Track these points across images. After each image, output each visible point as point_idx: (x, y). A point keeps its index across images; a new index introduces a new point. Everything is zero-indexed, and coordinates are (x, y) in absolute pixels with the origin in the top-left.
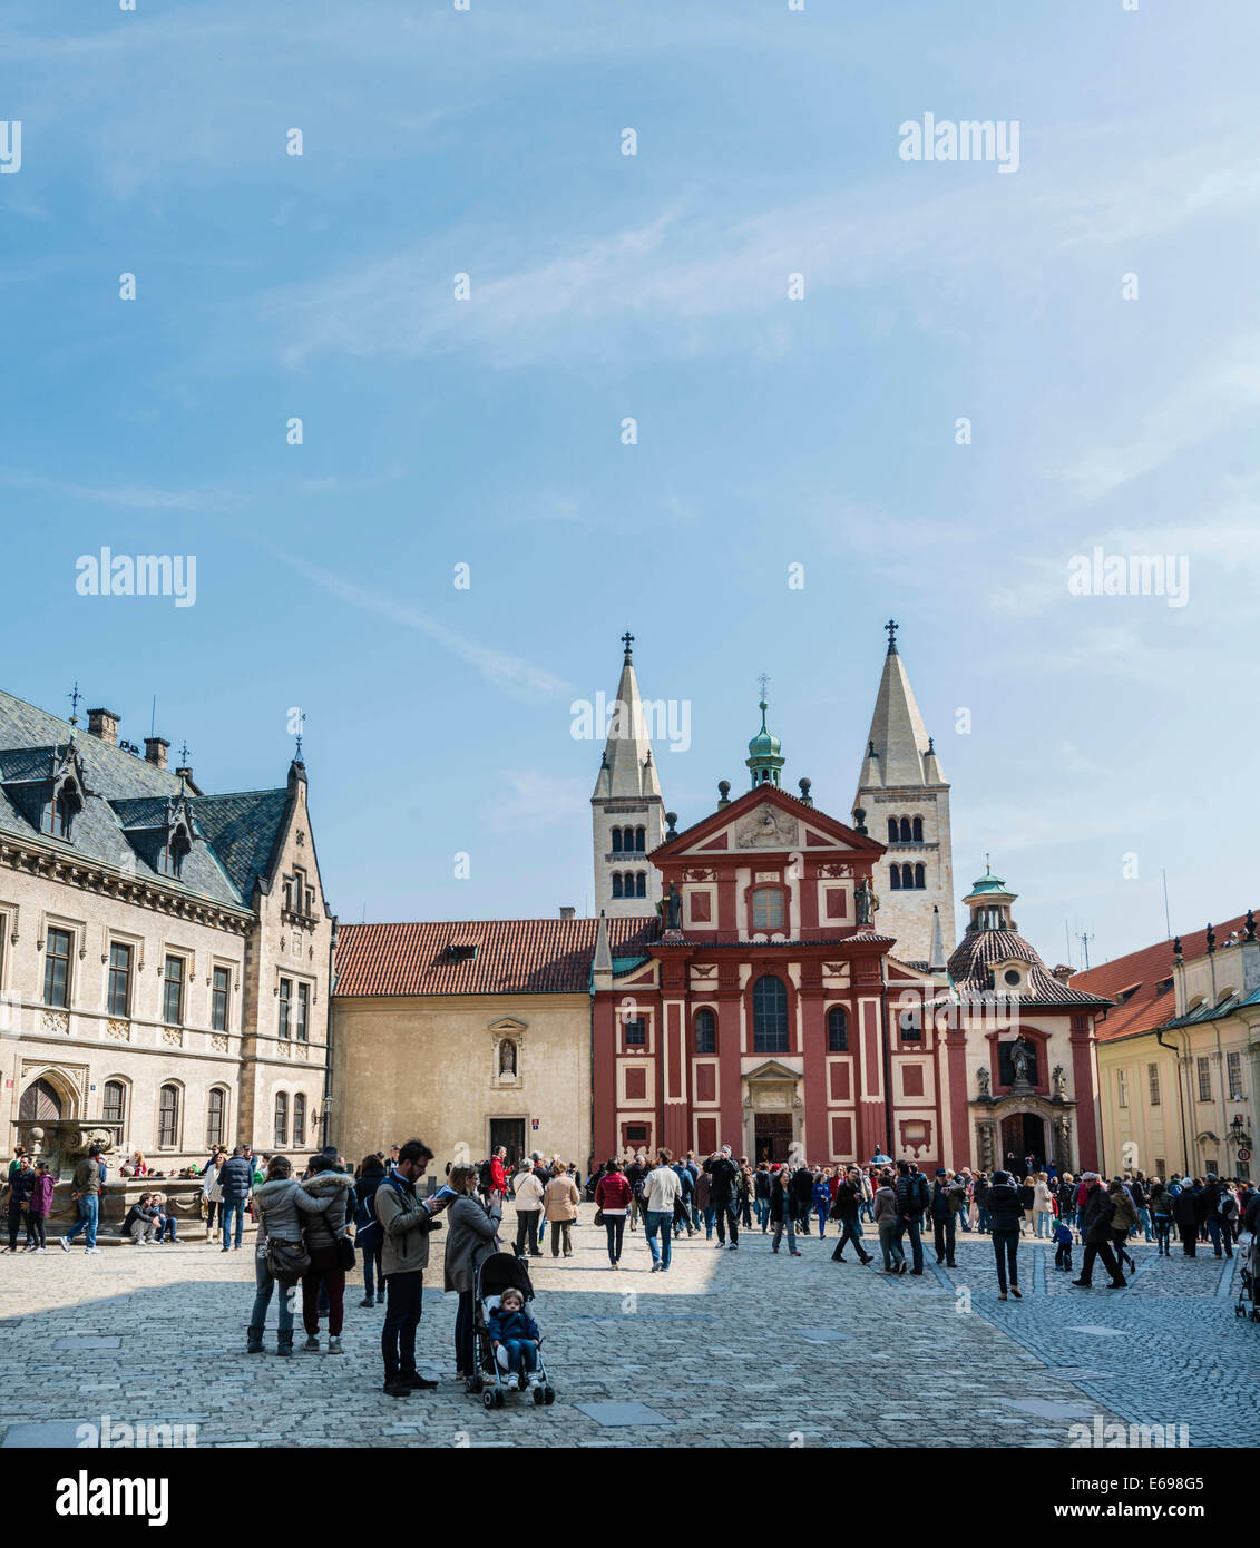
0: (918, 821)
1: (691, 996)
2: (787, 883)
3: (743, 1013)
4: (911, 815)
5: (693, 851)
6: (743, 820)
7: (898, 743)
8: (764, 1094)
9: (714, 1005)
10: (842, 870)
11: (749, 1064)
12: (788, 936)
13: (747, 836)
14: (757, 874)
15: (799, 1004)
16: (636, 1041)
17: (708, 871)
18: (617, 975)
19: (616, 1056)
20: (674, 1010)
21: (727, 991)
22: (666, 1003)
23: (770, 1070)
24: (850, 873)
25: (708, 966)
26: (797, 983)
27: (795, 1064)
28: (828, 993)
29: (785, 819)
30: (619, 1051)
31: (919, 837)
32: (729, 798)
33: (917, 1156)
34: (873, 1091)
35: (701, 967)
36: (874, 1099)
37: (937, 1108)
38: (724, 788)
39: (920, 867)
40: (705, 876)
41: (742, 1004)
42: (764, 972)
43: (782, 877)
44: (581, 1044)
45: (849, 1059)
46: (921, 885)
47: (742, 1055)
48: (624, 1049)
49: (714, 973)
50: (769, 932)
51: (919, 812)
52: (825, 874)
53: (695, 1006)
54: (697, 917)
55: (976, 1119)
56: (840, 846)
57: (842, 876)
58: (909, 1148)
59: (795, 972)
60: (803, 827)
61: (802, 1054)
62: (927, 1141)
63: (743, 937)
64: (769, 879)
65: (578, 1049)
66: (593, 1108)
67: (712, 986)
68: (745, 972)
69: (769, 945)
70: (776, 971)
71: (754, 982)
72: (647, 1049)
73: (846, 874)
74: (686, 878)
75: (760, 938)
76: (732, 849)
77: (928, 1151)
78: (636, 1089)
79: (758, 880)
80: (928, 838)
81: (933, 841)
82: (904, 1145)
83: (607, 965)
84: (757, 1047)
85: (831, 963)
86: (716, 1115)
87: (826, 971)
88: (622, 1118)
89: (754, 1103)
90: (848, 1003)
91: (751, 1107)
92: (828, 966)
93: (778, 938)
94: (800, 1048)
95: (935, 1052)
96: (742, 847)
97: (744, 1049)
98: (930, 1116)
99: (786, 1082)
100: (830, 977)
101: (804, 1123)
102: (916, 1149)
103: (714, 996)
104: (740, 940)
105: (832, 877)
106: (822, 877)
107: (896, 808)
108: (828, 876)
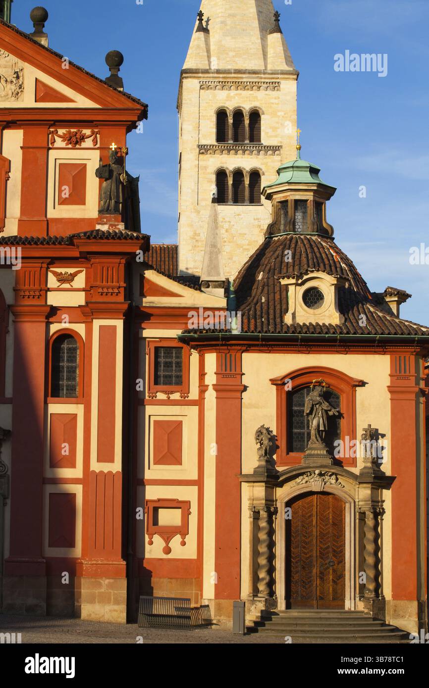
0: (255, 116)
2: (5, 152)
4: (247, 107)
10: (83, 138)
12: (2, 228)
15: (11, 328)
24: (95, 142)
26: (9, 298)
27: (2, 414)
28: (53, 313)
31: (255, 136)
33: (168, 550)
34: (105, 455)
36: (106, 467)
37: (199, 483)
39: (255, 175)
45: (77, 410)
46: (255, 198)
51: (256, 104)
52: (59, 142)
56: (82, 102)
57: (84, 145)
58: (159, 539)
60: (32, 75)
61: (12, 402)
62: (183, 530)
73: (88, 143)
77: (183, 544)
82: (151, 535)
85: (59, 270)
87: (52, 281)
90: (80, 329)
92: (55, 273)
94: (9, 392)
95: (200, 403)
98: (189, 494)
100: (58, 290)
102: (167, 540)
105: (70, 146)
106: (56, 145)
107: (229, 98)
108: (63, 145)
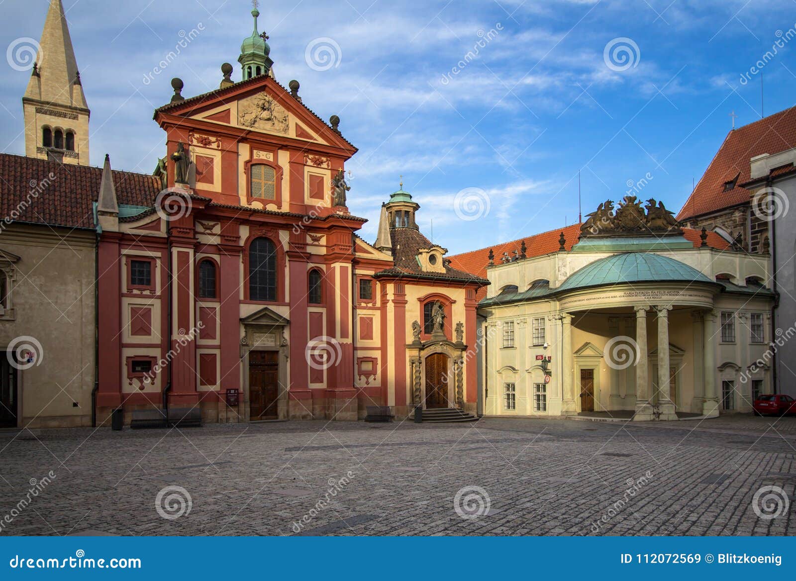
1: (198, 247)
2: (280, 163)
3: (242, 266)
5: (199, 117)
6: (244, 102)
8: (257, 335)
9: (217, 258)
10: (322, 162)
11: (247, 310)
12: (280, 207)
13: (248, 117)
14: (255, 152)
15: (287, 264)
16: (141, 282)
17: (213, 139)
18: (123, 220)
19: (121, 295)
20: (183, 257)
21: (229, 247)
22: (175, 251)
23: (264, 314)
24: (328, 165)
25: (211, 223)
26: (286, 248)
27: (284, 312)
28: (309, 257)
29: (278, 110)
30: (124, 290)
32: (232, 78)
33: (367, 383)
34: (344, 334)
35: (206, 223)
36: (345, 341)
37: (383, 349)
38: (227, 69)
40: (210, 143)
41: (241, 260)
42: (259, 234)
43: (276, 157)
44: (84, 281)
45: (323, 311)
47: (241, 302)
48: (130, 290)
49: (217, 229)
50: (265, 202)
52: (309, 163)
53: (200, 256)
54: (203, 178)
55: (410, 357)
56: (321, 141)
57: (322, 166)
58: (363, 377)
59: (284, 237)
60: (293, 120)
61: (289, 305)
62: (374, 372)
63: (244, 203)
64: (264, 158)
65: (81, 285)
66: (97, 342)
67: (215, 240)
68: (244, 232)
69: (264, 213)
70: (270, 235)
71: (253, 242)
72: (153, 291)
73: (325, 165)
74: (193, 141)
75: (257, 205)
76: (233, 123)
77: (375, 379)
78: (141, 326)
79: (255, 157)
82: (360, 375)
83: (114, 208)
84: (253, 295)
85: (312, 234)
86: (217, 352)
87: (309, 240)
88: (128, 352)
89: (250, 343)
90: (324, 267)
91: (247, 345)
92: (311, 236)
93: (271, 208)
94: (287, 300)
95: (381, 309)
96: (241, 124)
97: (242, 297)
98: (377, 354)
99: (276, 326)
100: (312, 245)
101: (289, 360)
102: (367, 378)
103: (218, 249)
104: (241, 204)
105: (315, 165)
106: (308, 164)
108: (312, 164)
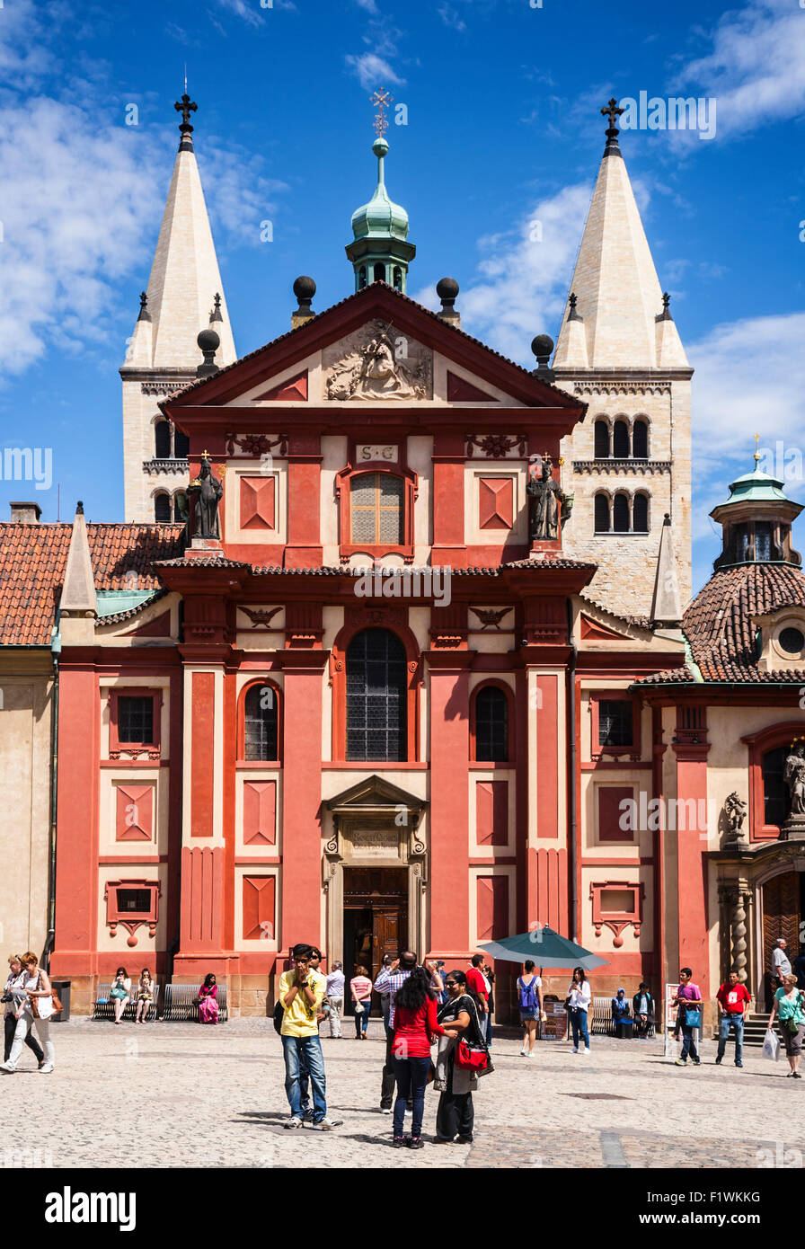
0: (642, 425)
1: (235, 661)
2: (411, 463)
3: (326, 692)
4: (631, 414)
5: (245, 401)
6: (335, 350)
7: (614, 299)
8: (361, 834)
9: (278, 678)
10: (507, 447)
11: (334, 783)
12: (409, 560)
13: (345, 380)
14: (359, 448)
15: (426, 679)
16: (135, 737)
17: (272, 438)
18: (102, 622)
19: (99, 765)
20: (204, 685)
21: (302, 653)
22: (189, 674)
23: (370, 790)
24: (521, 452)
25: (268, 609)
26: (423, 644)
27: (415, 783)
28: (476, 660)
29: (410, 351)
30: (105, 755)
31: (642, 449)
32: (312, 308)
34: (547, 829)
36: (548, 844)
37: (654, 861)
38: (304, 292)
39: (643, 498)
40: (266, 447)
41: (326, 678)
42: (366, 624)
43: (403, 453)
45: (508, 776)
46: (642, 526)
47: (323, 767)
48: (114, 754)
49: (279, 621)
50: (376, 554)
51: (642, 410)
52: (477, 452)
53: (242, 679)
54: (253, 521)
56: (505, 403)
57: (508, 455)
60: (443, 366)
61: (426, 768)
63: (332, 560)
64: (380, 458)
66: (54, 855)
67: (273, 643)
68: (334, 621)
71: (350, 640)
72: (154, 753)
73: (513, 453)
74: (231, 450)
75: (360, 563)
76: (315, 399)
78: (133, 824)
79: (360, 459)
80: (657, 453)
81: (664, 457)
83: (89, 601)
84: (350, 752)
86: (273, 872)
87: (474, 622)
88: (108, 875)
89: (342, 850)
90: (508, 678)
91: (337, 857)
93: (392, 564)
94: (425, 758)
95: (655, 765)
96: (331, 397)
97: (326, 757)
100: (481, 632)
101: (426, 887)
102: (617, 932)
103: (276, 660)
104: (325, 564)
105: (492, 456)
106: (474, 457)
107: (609, 403)
108: (482, 455)
